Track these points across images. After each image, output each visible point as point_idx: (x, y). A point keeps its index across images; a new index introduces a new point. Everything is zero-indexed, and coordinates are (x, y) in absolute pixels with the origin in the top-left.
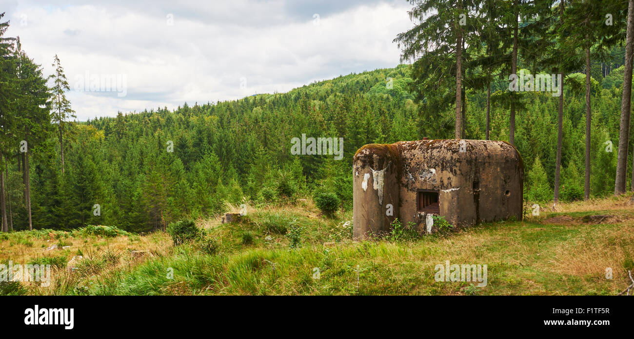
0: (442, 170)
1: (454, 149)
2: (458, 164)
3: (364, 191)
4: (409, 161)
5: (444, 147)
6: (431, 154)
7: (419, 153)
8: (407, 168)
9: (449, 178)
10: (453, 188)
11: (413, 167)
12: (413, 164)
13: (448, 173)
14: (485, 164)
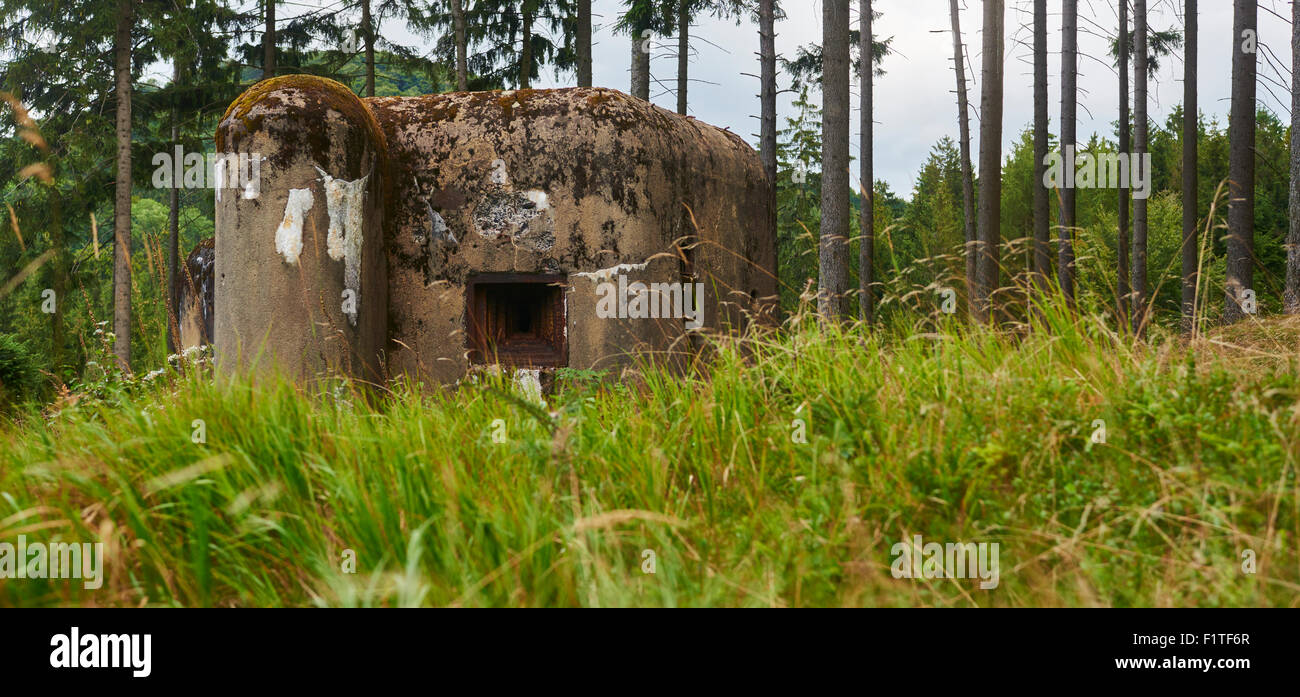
0: (578, 195)
2: (640, 171)
3: (286, 265)
4: (433, 164)
5: (577, 108)
6: (528, 134)
7: (474, 133)
8: (423, 193)
9: (608, 226)
10: (625, 262)
11: (451, 185)
12: (448, 176)
13: (602, 203)
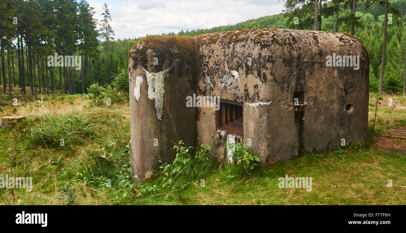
0: (247, 74)
1: (264, 41)
2: (269, 65)
3: (136, 101)
4: (207, 60)
5: (251, 39)
6: (234, 50)
7: (219, 49)
8: (205, 69)
9: (256, 86)
10: (261, 101)
11: (211, 67)
12: (211, 64)
13: (254, 77)
14: (313, 65)
